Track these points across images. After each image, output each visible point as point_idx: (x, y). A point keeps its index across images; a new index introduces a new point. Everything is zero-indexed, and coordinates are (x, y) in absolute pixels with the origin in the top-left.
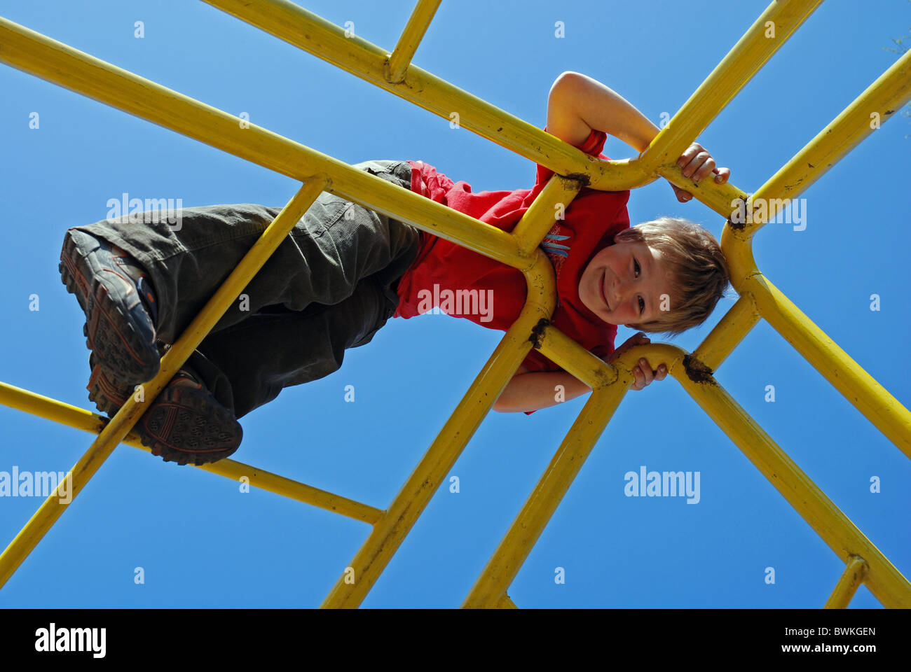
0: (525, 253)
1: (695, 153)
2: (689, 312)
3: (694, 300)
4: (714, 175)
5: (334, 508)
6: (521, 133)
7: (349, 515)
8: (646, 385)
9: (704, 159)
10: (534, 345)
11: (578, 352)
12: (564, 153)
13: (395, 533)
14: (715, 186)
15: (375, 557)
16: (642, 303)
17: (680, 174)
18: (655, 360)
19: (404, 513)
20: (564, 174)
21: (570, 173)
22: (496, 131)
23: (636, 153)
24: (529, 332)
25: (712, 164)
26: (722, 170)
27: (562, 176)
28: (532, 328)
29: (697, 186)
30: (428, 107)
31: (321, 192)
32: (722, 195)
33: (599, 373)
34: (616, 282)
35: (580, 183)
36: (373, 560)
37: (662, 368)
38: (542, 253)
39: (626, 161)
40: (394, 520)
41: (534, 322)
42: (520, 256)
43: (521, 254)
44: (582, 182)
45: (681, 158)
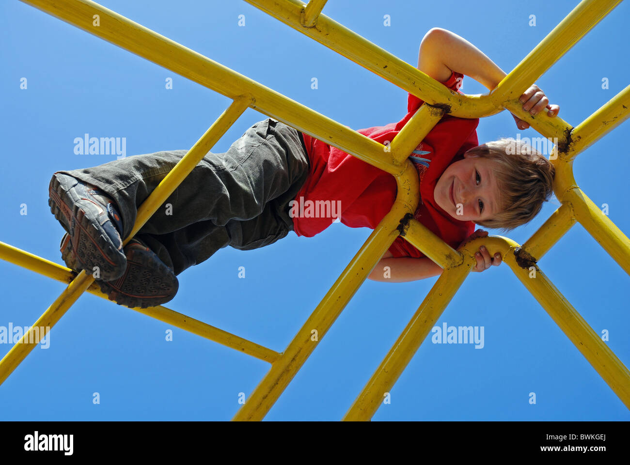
0: (397, 162)
1: (534, 92)
2: (516, 212)
3: (518, 203)
4: (548, 110)
5: (243, 350)
6: (401, 71)
7: (254, 355)
8: (485, 269)
9: (540, 97)
10: (401, 233)
11: (433, 240)
12: (433, 87)
13: (288, 371)
14: (547, 118)
15: (272, 388)
16: (481, 205)
17: (521, 108)
18: (493, 249)
19: (296, 356)
20: (431, 103)
21: (436, 103)
22: (383, 68)
23: (487, 91)
24: (398, 223)
25: (546, 101)
26: (554, 107)
27: (430, 105)
28: (399, 220)
29: (534, 118)
30: (332, 46)
31: (247, 108)
32: (553, 126)
33: (449, 257)
34: (461, 188)
35: (443, 111)
36: (271, 390)
37: (498, 255)
38: (410, 163)
39: (478, 96)
40: (287, 360)
41: (401, 216)
42: (393, 164)
43: (395, 163)
44: (445, 111)
45: (523, 96)
